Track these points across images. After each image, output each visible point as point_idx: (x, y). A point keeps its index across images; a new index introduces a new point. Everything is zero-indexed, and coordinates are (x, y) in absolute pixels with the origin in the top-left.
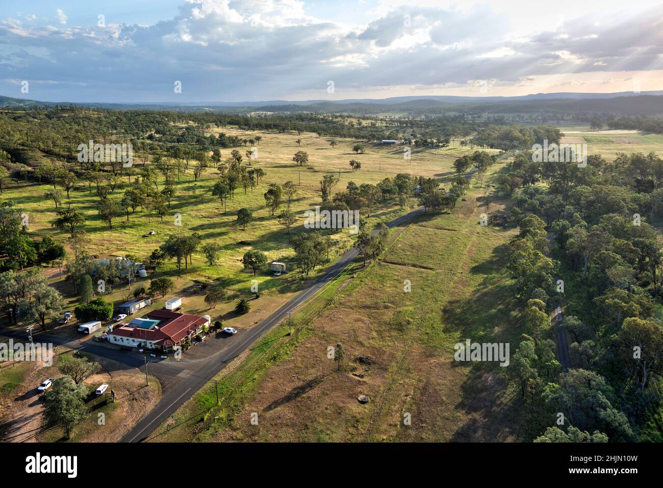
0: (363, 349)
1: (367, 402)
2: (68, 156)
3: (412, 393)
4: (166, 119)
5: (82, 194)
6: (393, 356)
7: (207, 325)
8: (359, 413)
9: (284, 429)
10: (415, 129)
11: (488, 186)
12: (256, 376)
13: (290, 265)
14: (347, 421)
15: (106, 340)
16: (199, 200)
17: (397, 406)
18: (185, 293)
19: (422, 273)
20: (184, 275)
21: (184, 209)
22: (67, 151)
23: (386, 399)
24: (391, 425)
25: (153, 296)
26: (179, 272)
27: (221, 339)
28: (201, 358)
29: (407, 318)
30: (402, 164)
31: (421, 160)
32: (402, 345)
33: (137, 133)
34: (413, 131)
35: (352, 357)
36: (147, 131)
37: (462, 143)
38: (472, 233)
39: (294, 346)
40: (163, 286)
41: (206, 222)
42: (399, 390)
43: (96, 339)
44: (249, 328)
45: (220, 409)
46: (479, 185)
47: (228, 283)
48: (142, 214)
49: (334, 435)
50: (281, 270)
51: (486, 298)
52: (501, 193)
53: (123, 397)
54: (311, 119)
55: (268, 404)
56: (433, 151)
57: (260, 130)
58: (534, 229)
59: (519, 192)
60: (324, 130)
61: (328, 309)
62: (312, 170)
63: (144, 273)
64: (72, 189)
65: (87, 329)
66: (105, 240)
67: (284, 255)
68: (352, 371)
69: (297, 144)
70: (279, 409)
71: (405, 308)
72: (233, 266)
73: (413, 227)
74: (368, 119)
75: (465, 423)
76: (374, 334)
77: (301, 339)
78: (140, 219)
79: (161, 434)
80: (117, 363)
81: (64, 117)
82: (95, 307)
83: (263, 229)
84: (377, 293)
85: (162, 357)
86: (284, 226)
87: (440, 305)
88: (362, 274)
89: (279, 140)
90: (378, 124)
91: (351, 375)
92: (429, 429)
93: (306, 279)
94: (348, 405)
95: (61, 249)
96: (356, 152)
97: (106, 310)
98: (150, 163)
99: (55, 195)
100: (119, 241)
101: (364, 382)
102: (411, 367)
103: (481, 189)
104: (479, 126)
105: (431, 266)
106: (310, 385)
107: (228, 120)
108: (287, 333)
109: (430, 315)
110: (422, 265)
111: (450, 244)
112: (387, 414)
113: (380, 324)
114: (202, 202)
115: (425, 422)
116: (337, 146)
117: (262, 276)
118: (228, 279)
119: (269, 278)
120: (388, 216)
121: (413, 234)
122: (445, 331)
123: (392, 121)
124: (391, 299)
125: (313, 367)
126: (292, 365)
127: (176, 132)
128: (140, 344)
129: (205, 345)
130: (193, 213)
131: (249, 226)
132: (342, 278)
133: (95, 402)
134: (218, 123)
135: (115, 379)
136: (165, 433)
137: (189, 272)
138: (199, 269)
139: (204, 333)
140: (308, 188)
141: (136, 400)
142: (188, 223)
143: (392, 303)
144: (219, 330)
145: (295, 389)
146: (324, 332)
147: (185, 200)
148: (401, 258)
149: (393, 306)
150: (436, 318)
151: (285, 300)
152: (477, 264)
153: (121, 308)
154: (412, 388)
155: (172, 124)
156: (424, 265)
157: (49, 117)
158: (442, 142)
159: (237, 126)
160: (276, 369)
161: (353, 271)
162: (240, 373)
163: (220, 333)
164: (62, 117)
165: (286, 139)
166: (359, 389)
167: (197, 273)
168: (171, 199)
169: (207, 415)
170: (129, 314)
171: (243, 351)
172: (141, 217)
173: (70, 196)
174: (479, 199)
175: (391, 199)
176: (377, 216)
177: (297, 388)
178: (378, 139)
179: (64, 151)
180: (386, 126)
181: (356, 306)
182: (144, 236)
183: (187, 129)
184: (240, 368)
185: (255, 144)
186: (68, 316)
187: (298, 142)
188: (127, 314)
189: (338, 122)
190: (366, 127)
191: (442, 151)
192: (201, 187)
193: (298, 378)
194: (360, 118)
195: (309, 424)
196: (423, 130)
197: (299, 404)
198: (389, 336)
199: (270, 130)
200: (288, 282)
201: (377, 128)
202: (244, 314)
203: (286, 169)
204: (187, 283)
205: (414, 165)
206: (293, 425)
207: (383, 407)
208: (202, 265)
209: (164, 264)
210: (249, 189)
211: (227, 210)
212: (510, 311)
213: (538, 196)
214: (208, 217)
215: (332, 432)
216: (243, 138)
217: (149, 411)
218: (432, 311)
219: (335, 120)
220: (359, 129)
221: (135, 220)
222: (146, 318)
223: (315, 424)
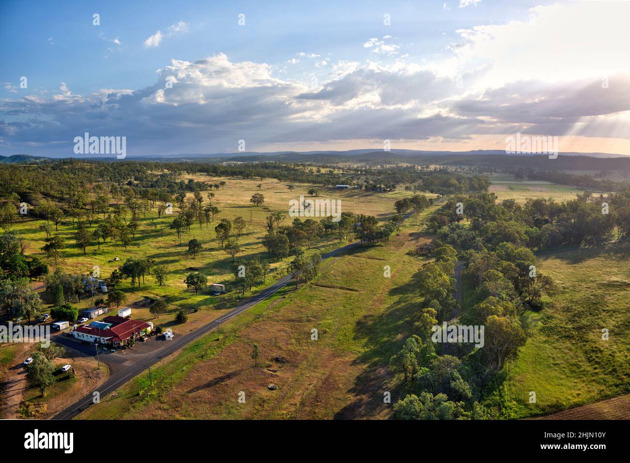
0: (281, 351)
1: (275, 389)
2: (61, 198)
3: (315, 383)
4: (145, 168)
5: (68, 227)
6: (305, 357)
7: (149, 329)
8: (266, 396)
9: (203, 404)
10: (369, 176)
11: (422, 224)
12: (184, 368)
13: (230, 287)
14: (254, 401)
15: (71, 336)
16: (159, 234)
17: (300, 392)
18: (135, 305)
19: (347, 293)
20: (137, 292)
21: (146, 240)
22: (60, 194)
23: (292, 387)
24: (292, 404)
25: (109, 306)
26: (132, 290)
27: (160, 341)
28: (143, 353)
29: (325, 329)
30: (351, 205)
31: (369, 202)
32: (315, 349)
33: (119, 180)
34: (366, 178)
35: (270, 357)
36: (128, 179)
37: (407, 188)
38: (398, 262)
39: (221, 348)
40: (117, 298)
41: (162, 251)
42: (304, 381)
43: (65, 335)
44: (184, 334)
45: (153, 389)
46: (415, 223)
47: (172, 299)
48: (111, 244)
49: (242, 410)
50: (220, 291)
51: (397, 313)
52: (431, 230)
53: (81, 375)
54: (275, 167)
55: (192, 388)
56: (380, 195)
57: (226, 176)
58: (447, 257)
59: (445, 229)
60: (285, 176)
61: (256, 322)
62: (267, 210)
63: (105, 288)
64: (60, 224)
65: (59, 326)
66: (79, 263)
67: (225, 279)
68: (267, 367)
69: (258, 188)
70: (200, 391)
71: (325, 321)
72: (179, 287)
73: (348, 258)
74: (327, 167)
75: (353, 401)
76: (293, 341)
77: (228, 343)
78: (109, 248)
79: (107, 401)
80: (79, 352)
81: (65, 168)
82: (64, 310)
83: (211, 257)
84: (303, 310)
85: (112, 350)
86: (230, 256)
87: (356, 319)
88: (293, 295)
89: (242, 185)
90: (336, 172)
91: (266, 370)
92: (322, 407)
93: (242, 299)
94: (258, 391)
95: (46, 267)
96: (311, 195)
97: (72, 312)
98: (122, 203)
99: (47, 227)
100: (90, 264)
101: (276, 375)
102: (319, 364)
103: (416, 226)
104: (425, 175)
105: (356, 288)
106: (229, 376)
107: (199, 168)
108: (216, 339)
109: (346, 326)
110: (348, 287)
111: (378, 271)
112: (290, 397)
113: (299, 334)
114: (162, 235)
115: (321, 402)
116: (295, 190)
117: (202, 295)
118: (173, 296)
119: (208, 297)
120: (327, 248)
121: (347, 262)
122: (354, 339)
123: (349, 169)
124: (315, 315)
125: (234, 364)
126: (216, 362)
127: (152, 178)
128: (96, 339)
129: (146, 344)
130: (153, 245)
131: (199, 256)
132: (274, 298)
133: (61, 376)
134: (189, 171)
135: (76, 363)
136: (109, 401)
137: (141, 290)
138: (149, 288)
139: (147, 335)
140: (258, 224)
141: (90, 378)
142: (147, 252)
143: (315, 317)
144: (159, 334)
145: (215, 379)
146: (249, 339)
147: (147, 233)
148: (331, 282)
149: (315, 320)
150: (351, 327)
151: (220, 314)
152: (396, 287)
153: (85, 313)
154: (316, 379)
155: (149, 172)
156: (350, 288)
157: (53, 168)
158: (389, 187)
159: (205, 173)
160: (203, 364)
161: (285, 292)
162: (172, 365)
163: (160, 336)
164: (63, 168)
165: (249, 184)
166: (271, 380)
167: (148, 291)
168: (136, 232)
169: (142, 391)
170: (90, 318)
171: (177, 350)
172: (109, 246)
173: (58, 229)
174: (411, 235)
175: (333, 234)
176: (317, 248)
177: (218, 378)
178: (333, 184)
179: (58, 193)
180: (342, 174)
181: (281, 320)
182: (110, 262)
183: (161, 176)
184: (172, 362)
185: (220, 189)
186: (47, 316)
187: (259, 186)
188: (88, 318)
189: (300, 169)
190: (324, 174)
191: (389, 195)
192: (163, 223)
193: (220, 371)
194: (320, 166)
195: (223, 402)
196: (375, 178)
197: (217, 389)
198: (305, 343)
199: (235, 177)
200: (226, 300)
201: (334, 175)
202: (182, 323)
203: (243, 209)
204: (139, 298)
205: (362, 207)
206: (210, 403)
207: (288, 392)
208: (153, 285)
209: (121, 282)
210: (204, 225)
211: (182, 242)
212: (415, 321)
213: (458, 231)
214: (165, 248)
215: (241, 408)
216: (210, 183)
217: (99, 386)
218: (348, 323)
219: (296, 168)
220: (317, 175)
221: (105, 248)
222: (102, 322)
223: (228, 403)
